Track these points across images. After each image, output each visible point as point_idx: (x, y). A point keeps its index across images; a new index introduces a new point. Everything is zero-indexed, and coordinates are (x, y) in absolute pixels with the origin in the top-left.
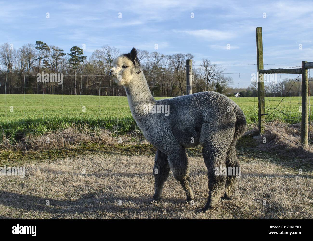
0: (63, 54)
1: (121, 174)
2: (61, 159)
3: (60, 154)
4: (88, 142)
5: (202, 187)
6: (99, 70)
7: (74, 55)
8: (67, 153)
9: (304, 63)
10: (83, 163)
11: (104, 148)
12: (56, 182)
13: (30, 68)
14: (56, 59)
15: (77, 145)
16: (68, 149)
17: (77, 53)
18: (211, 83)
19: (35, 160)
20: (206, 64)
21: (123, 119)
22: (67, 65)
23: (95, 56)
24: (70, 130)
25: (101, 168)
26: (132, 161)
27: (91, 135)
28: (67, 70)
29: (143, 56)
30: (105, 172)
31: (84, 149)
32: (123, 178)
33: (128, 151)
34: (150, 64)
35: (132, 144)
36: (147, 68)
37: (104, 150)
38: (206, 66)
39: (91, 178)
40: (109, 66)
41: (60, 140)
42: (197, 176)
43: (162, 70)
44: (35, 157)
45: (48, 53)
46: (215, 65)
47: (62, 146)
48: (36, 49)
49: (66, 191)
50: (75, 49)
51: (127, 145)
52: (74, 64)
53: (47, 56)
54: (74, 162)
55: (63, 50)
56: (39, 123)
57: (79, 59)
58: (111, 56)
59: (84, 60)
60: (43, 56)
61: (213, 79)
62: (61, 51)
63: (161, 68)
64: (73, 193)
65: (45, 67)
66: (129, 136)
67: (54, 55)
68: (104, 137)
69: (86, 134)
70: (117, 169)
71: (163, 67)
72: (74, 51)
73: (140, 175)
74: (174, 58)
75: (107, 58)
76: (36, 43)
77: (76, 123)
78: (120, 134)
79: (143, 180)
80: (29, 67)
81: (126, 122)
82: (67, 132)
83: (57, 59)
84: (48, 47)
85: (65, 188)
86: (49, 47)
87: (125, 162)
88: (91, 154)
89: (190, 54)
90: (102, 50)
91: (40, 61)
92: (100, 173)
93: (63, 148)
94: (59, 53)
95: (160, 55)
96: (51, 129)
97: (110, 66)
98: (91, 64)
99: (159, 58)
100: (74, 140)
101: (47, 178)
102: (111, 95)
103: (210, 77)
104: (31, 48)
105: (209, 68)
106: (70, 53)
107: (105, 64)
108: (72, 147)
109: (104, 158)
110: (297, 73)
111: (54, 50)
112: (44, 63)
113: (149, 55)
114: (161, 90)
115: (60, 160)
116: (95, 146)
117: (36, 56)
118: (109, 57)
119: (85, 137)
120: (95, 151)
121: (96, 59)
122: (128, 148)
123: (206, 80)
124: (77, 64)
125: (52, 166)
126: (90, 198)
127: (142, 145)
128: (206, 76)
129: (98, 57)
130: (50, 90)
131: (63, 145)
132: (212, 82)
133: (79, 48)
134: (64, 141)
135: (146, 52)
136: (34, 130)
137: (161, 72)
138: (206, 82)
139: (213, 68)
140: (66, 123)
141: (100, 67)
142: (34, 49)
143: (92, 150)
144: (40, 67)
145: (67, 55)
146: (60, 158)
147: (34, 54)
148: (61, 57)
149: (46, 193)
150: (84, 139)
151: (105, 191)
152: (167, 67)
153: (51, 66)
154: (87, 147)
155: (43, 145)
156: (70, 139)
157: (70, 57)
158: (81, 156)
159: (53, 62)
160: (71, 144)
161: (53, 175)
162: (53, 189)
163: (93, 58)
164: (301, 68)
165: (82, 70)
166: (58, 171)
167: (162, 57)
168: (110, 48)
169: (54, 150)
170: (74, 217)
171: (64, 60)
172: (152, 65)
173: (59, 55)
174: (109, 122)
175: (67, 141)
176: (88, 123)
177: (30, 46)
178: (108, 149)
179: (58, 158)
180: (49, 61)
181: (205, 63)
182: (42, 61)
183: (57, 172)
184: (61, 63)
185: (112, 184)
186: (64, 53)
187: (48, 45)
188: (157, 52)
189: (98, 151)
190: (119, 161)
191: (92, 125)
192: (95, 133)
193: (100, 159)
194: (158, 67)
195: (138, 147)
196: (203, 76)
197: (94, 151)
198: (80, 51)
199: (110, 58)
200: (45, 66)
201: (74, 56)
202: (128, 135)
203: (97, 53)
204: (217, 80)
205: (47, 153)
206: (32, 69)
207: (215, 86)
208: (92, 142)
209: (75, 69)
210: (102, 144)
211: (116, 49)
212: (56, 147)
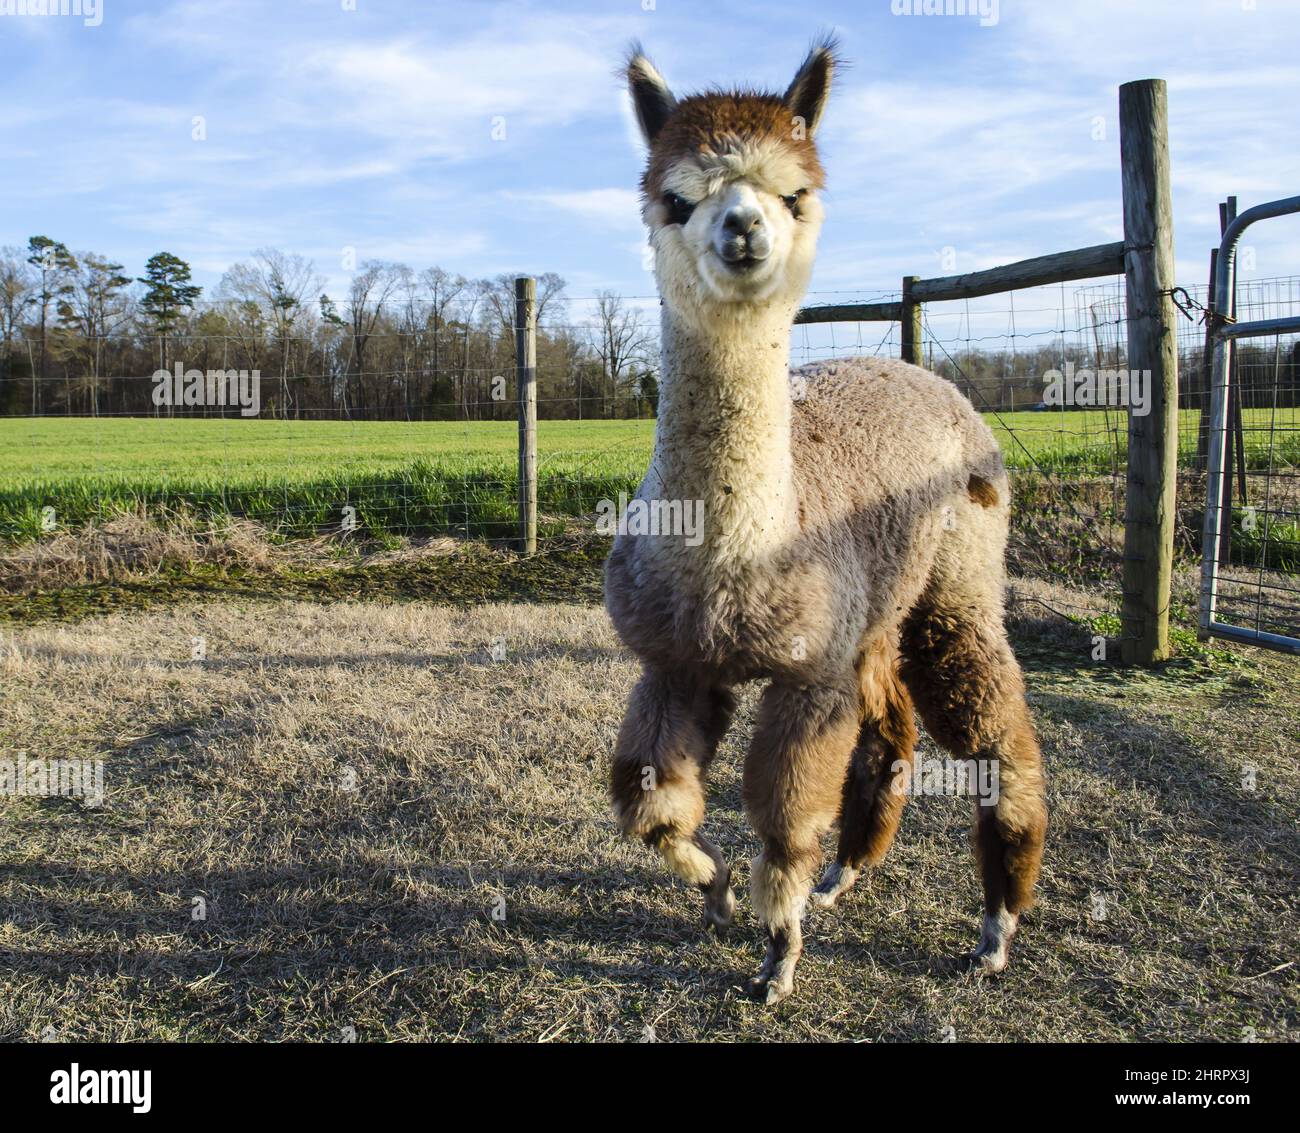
0: (124, 281)
1: (287, 660)
2: (97, 619)
3: (95, 601)
4: (188, 563)
5: (550, 695)
6: (248, 332)
7: (158, 281)
8: (116, 598)
9: (909, 282)
10: (169, 628)
11: (243, 580)
12: (70, 686)
13: (14, 329)
14: (100, 299)
15: (153, 570)
16: (121, 586)
17: (169, 276)
18: (625, 371)
19: (10, 623)
20: (607, 307)
21: (307, 485)
22: (140, 318)
23: (230, 283)
24: (128, 523)
25: (226, 644)
26: (331, 618)
27: (196, 537)
28: (137, 336)
29: (395, 283)
30: (236, 655)
31: (176, 583)
32: (290, 672)
33: (320, 590)
34: (417, 311)
35: (337, 567)
36: (408, 323)
37: (241, 587)
38: (608, 315)
39: (184, 673)
40: (281, 319)
41: (95, 558)
42: (537, 662)
43: (460, 331)
44: (11, 613)
45: (73, 278)
46: (638, 311)
47: (101, 577)
48: (31, 265)
49: (104, 717)
50: (163, 264)
51: (319, 569)
52: (162, 315)
53: (68, 289)
54: (137, 627)
55: (121, 267)
56: (24, 503)
57: (178, 296)
58: (287, 283)
59: (193, 299)
60: (55, 289)
61: (632, 360)
62: (115, 272)
63: (455, 324)
64: (123, 719)
65: (64, 327)
66: (328, 539)
67: (92, 285)
68: (242, 543)
69: (183, 534)
70: (278, 645)
71: (462, 321)
72: (159, 270)
73: (350, 662)
74: (499, 290)
75: (272, 290)
76: (29, 245)
77: (149, 501)
78: (297, 536)
79: (357, 678)
80: (11, 325)
81: (318, 495)
82: (120, 532)
83: (103, 296)
84: (72, 258)
85: (100, 705)
86: (76, 257)
87: (307, 623)
88: (198, 599)
89: (554, 276)
90: (254, 263)
91: (44, 306)
92: (220, 657)
93: (105, 582)
94: (109, 278)
95: (453, 280)
96: (66, 522)
97: (284, 319)
98: (220, 311)
99: (449, 289)
100: (141, 556)
101: (43, 677)
102: (291, 416)
103: (622, 354)
104: (15, 261)
105: (617, 322)
106: (145, 276)
107: (267, 312)
108: (136, 577)
109: (237, 613)
110: (884, 318)
111: (92, 265)
112: (61, 312)
113: (414, 280)
114: (458, 397)
115: (92, 619)
116: (211, 575)
117: (33, 286)
118: (280, 289)
119: (178, 546)
120: (212, 589)
121: (236, 295)
122: (321, 579)
123: (609, 361)
124: (172, 315)
125: (63, 638)
126: (177, 735)
127: (370, 569)
128: (609, 347)
129: (241, 288)
130: (81, 402)
131: (106, 574)
132: (627, 368)
133: (175, 259)
134: (109, 561)
135: (405, 271)
136: (10, 525)
137: (454, 336)
138: (609, 368)
139: (630, 321)
140: (115, 499)
141: (248, 322)
142: (23, 266)
143: (200, 588)
144: (46, 324)
145: (136, 282)
146: (93, 613)
147: (25, 282)
148: (116, 290)
149: (34, 721)
150: (174, 551)
151: (231, 712)
152: (476, 318)
153: (84, 322)
154: (186, 579)
155: (40, 572)
156: (130, 554)
157: (148, 289)
158: (163, 607)
159: (91, 309)
160: (131, 570)
161: (61, 666)
162: (58, 710)
163: (223, 292)
164: (899, 299)
165: (188, 334)
166: (80, 652)
167: (460, 284)
168: (282, 259)
169: (75, 589)
170: (117, 795)
171: (126, 299)
172: (426, 316)
173: (110, 284)
174: (261, 495)
175: (118, 560)
176: (189, 499)
177: (9, 256)
178: (255, 583)
179: (87, 614)
180: (77, 305)
181: (603, 304)
182: (53, 305)
183: (75, 655)
184: (117, 311)
185: (254, 690)
186: (126, 276)
187: (71, 249)
188: (442, 269)
189: (222, 591)
190: (288, 620)
191: (202, 506)
192: (213, 532)
193: (224, 615)
194: (446, 322)
195: (353, 577)
196: (599, 348)
197: (208, 590)
198: (180, 267)
199: (283, 292)
200: (64, 321)
201: (159, 286)
202: (324, 537)
203: (238, 276)
204: (645, 361)
205: (51, 600)
206: (19, 334)
207: (637, 384)
208: (201, 560)
209: (164, 330)
210: (235, 566)
211: (302, 259)
212: (83, 581)
